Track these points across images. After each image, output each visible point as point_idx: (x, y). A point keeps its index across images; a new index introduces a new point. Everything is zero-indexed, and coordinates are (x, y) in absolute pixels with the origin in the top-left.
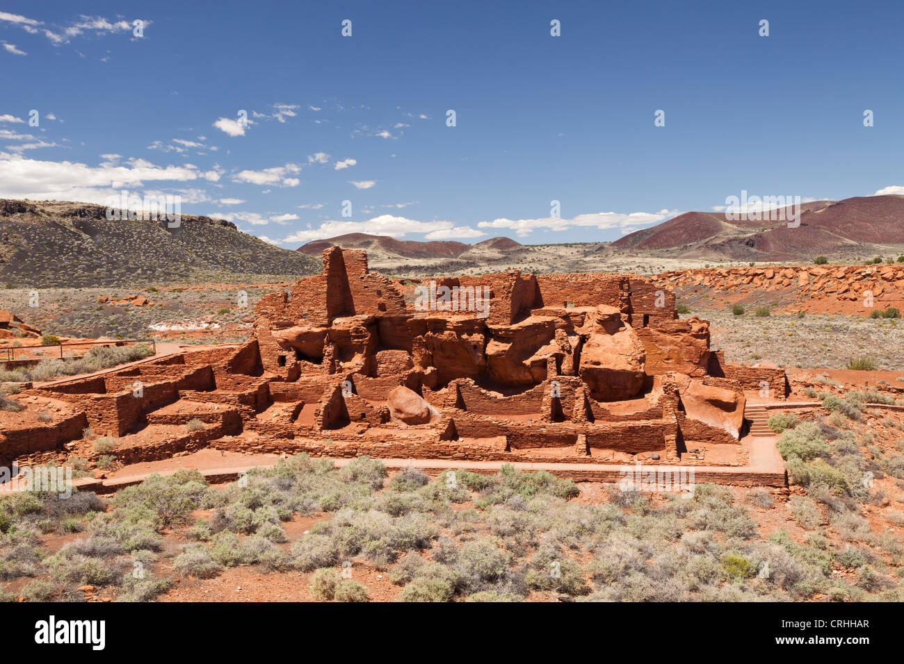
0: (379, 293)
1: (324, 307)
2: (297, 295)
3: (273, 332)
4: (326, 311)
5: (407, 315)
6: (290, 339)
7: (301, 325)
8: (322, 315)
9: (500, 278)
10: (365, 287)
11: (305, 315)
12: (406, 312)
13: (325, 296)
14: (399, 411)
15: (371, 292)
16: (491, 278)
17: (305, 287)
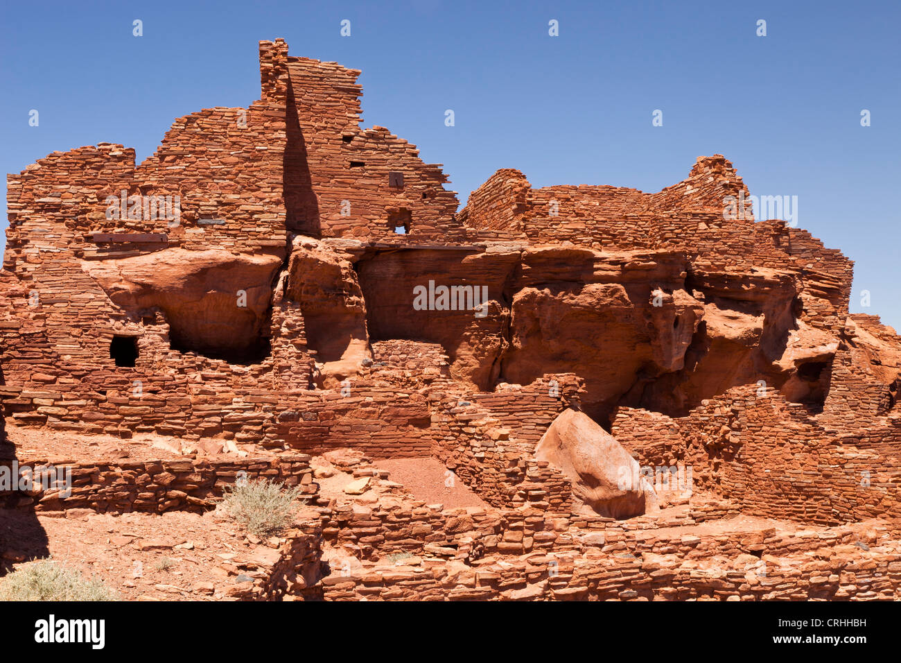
0: (397, 183)
1: (277, 194)
2: (180, 156)
3: (86, 265)
4: (282, 207)
5: (465, 245)
6: (160, 282)
7: (196, 245)
8: (266, 217)
9: (593, 195)
10: (354, 164)
11: (207, 216)
12: (464, 236)
13: (278, 164)
14: (590, 480)
15: (370, 177)
16: (573, 193)
17: (209, 137)
